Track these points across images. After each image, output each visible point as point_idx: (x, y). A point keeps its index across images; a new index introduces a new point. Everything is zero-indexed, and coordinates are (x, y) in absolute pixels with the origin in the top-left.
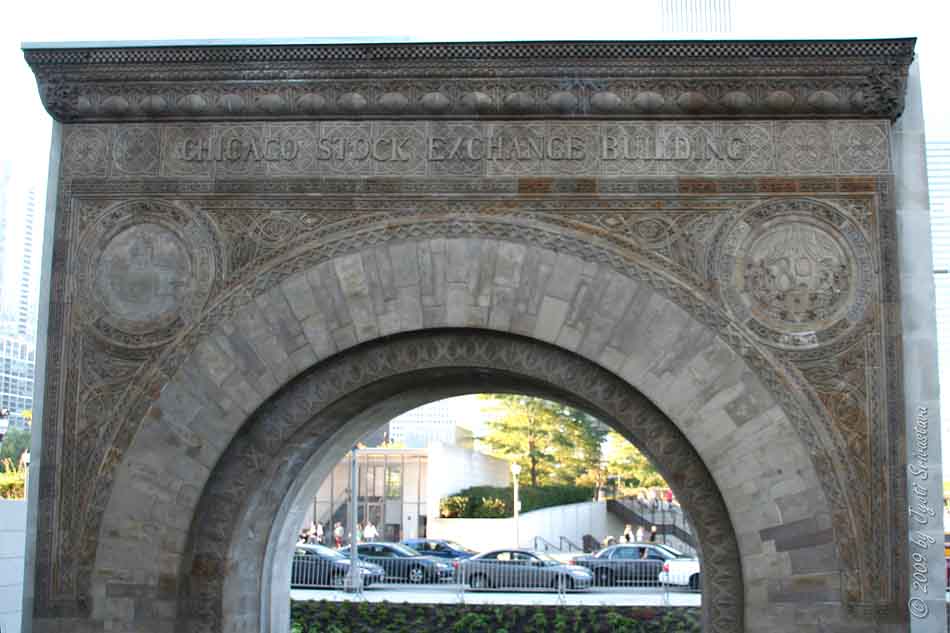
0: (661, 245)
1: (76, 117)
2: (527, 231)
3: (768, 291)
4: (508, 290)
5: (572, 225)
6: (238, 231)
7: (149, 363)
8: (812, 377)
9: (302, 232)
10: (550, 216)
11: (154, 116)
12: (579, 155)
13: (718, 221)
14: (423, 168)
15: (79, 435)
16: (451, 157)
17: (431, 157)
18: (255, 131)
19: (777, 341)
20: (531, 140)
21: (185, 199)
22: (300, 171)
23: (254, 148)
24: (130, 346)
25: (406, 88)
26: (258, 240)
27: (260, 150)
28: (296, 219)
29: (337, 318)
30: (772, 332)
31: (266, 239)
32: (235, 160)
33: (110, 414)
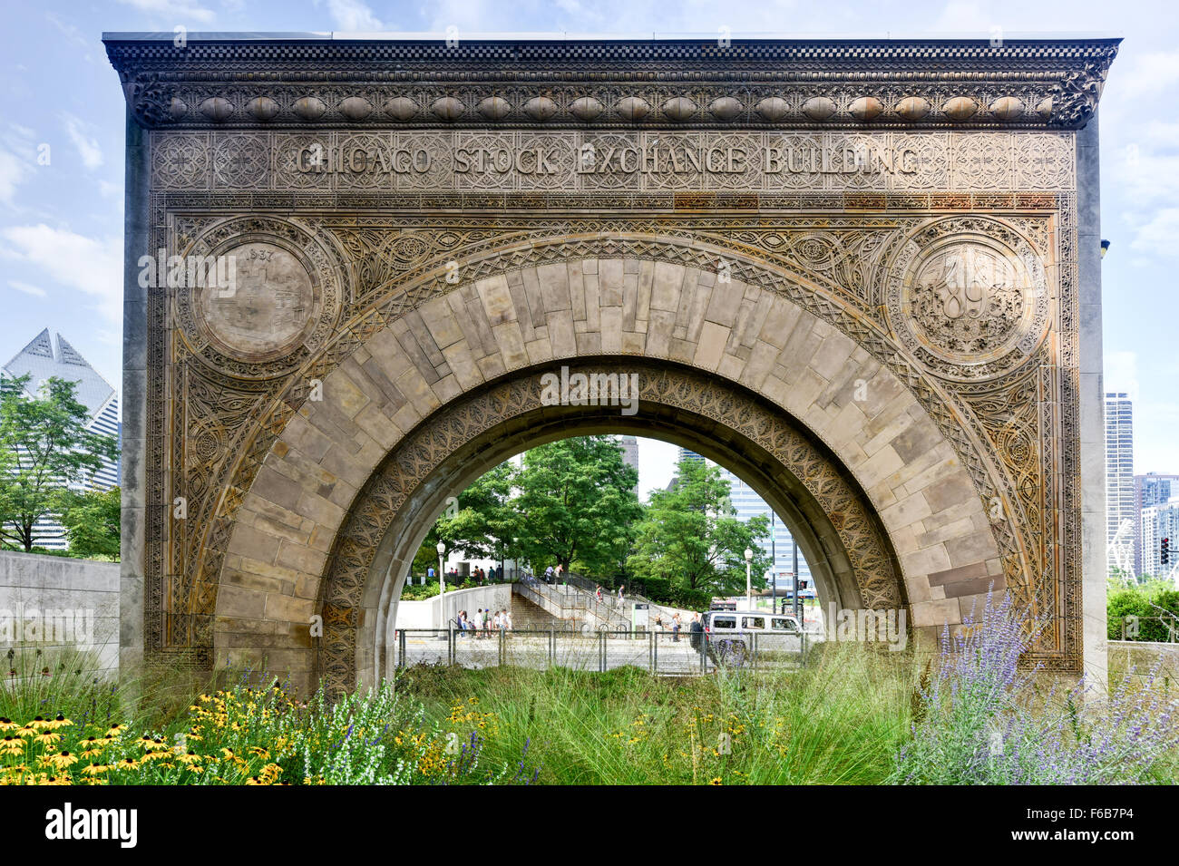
0: (824, 267)
1: (169, 122)
2: (685, 250)
3: (935, 317)
4: (665, 314)
5: (731, 245)
6: (366, 252)
7: (270, 395)
8: (980, 412)
9: (438, 253)
10: (709, 235)
11: (263, 122)
12: (741, 168)
13: (887, 240)
14: (570, 183)
15: (190, 472)
16: (602, 170)
17: (580, 171)
18: (381, 140)
19: (946, 371)
20: (689, 151)
21: (301, 216)
22: (435, 186)
23: (382, 160)
24: (245, 376)
25: (554, 93)
26: (390, 260)
27: (388, 161)
28: (430, 237)
29: (483, 346)
30: (942, 362)
31: (399, 260)
32: (359, 173)
33: (226, 450)
